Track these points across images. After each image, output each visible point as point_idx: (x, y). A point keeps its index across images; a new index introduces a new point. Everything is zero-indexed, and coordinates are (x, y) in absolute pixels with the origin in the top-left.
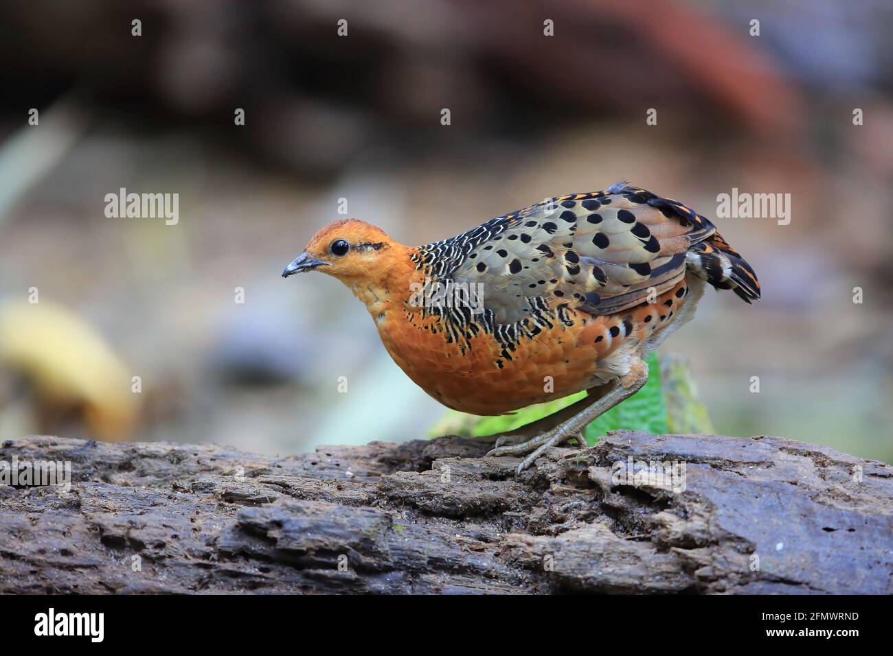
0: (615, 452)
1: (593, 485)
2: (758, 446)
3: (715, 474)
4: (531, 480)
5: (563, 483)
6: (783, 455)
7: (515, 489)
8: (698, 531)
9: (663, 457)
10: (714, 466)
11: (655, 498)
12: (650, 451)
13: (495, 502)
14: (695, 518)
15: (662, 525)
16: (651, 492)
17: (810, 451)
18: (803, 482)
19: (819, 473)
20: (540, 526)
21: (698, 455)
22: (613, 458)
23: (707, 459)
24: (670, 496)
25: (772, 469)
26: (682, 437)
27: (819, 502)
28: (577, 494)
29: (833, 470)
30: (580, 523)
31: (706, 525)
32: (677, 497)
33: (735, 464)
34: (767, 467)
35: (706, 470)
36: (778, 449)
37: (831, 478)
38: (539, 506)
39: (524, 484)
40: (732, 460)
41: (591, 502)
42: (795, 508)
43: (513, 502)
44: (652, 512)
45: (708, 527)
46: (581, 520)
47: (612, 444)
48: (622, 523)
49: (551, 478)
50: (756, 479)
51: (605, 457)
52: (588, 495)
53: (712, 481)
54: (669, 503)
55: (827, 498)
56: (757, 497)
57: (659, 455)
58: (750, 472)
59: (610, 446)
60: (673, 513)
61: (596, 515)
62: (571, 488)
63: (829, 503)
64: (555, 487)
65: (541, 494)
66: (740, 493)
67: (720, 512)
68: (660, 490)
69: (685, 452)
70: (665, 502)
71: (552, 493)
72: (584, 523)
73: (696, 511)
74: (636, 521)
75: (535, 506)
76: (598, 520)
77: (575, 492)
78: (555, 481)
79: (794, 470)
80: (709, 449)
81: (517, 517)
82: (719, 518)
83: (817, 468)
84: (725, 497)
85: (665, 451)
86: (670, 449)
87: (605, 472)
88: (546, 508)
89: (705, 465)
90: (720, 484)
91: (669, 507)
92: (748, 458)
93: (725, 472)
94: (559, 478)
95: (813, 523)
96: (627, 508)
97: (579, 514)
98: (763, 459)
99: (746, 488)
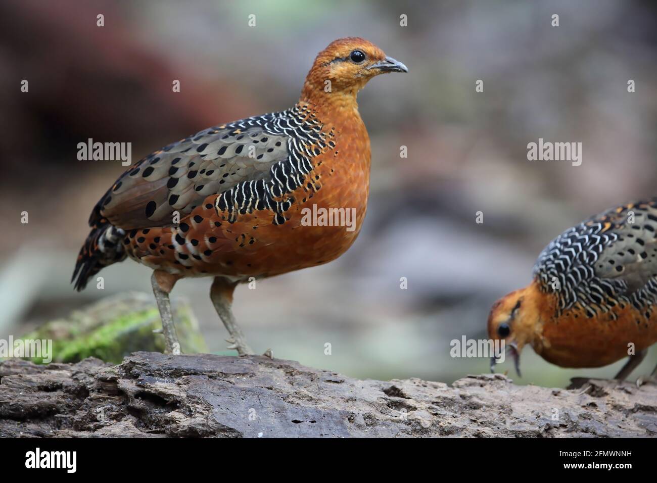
0: (137, 368)
1: (121, 393)
3: (212, 383)
4: (74, 391)
5: (99, 392)
6: (262, 368)
7: (63, 397)
8: (200, 424)
9: (173, 371)
10: (210, 377)
11: (167, 401)
12: (163, 367)
13: (48, 407)
14: (197, 415)
15: (173, 421)
16: (164, 397)
17: (282, 364)
18: (277, 387)
19: (288, 380)
20: (82, 424)
21: (198, 369)
22: (135, 372)
23: (205, 372)
24: (179, 399)
25: (254, 378)
26: (186, 356)
27: (289, 402)
28: (109, 400)
29: (299, 378)
30: (112, 421)
31: (206, 420)
32: (184, 400)
33: (226, 375)
34: (250, 377)
35: (205, 380)
36: (258, 364)
37: (298, 384)
38: (82, 410)
39: (70, 394)
40: (224, 372)
41: (119, 405)
42: (271, 406)
43: (62, 407)
44: (165, 412)
45: (207, 422)
46: (113, 419)
47: (135, 362)
48: (143, 420)
49: (90, 388)
50: (242, 386)
51: (129, 372)
52: (118, 400)
53: (210, 388)
54: (178, 405)
55: (294, 398)
56: (243, 399)
57: (169, 369)
58: (238, 381)
59: (133, 363)
60: (180, 412)
61: (124, 415)
62: (105, 395)
63: (296, 402)
64: (93, 395)
65: (83, 401)
66: (230, 396)
67: (216, 410)
68: (171, 395)
69: (189, 367)
70: (174, 404)
71: (91, 400)
72: (115, 421)
73: (198, 410)
74: (154, 418)
75: (78, 409)
76: (125, 419)
77: (108, 398)
78: (93, 391)
79: (270, 379)
80: (207, 365)
81: (65, 418)
82: (215, 415)
83: (287, 377)
84: (219, 399)
85: (175, 367)
86: (178, 365)
87: (130, 383)
88: (86, 411)
89: (204, 376)
90: (216, 390)
91: (178, 408)
92: (236, 370)
93: (219, 381)
94: (95, 388)
95: (285, 417)
96: (147, 409)
97: (112, 415)
98: (247, 371)
99: (234, 393)
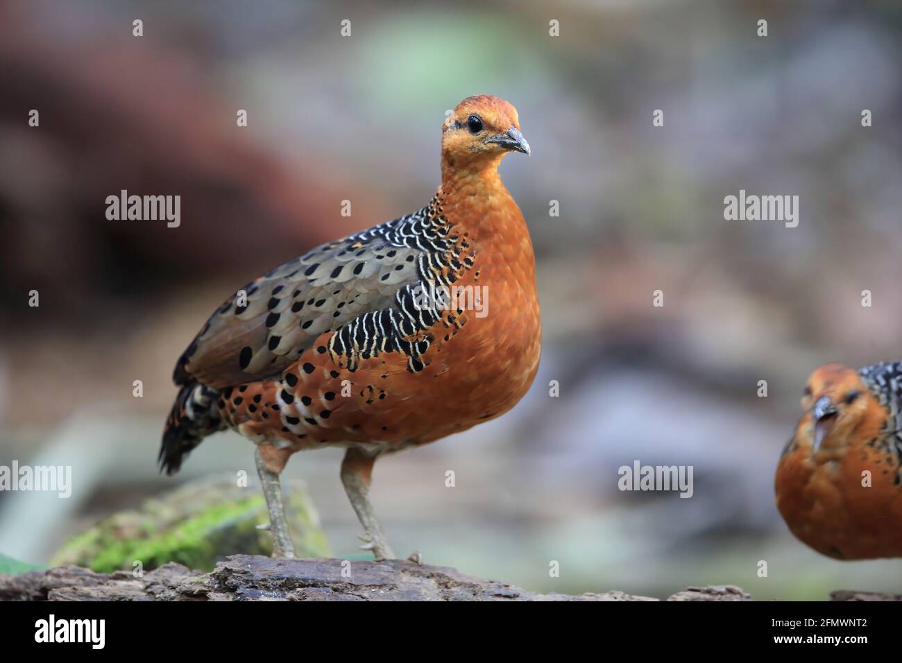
0: (234, 577)
2: (380, 570)
6: (406, 578)
9: (284, 581)
10: (335, 590)
12: (270, 575)
17: (433, 572)
19: (442, 595)
21: (319, 579)
22: (232, 583)
23: (328, 583)
25: (394, 591)
26: (302, 561)
29: (456, 592)
33: (356, 587)
34: (390, 589)
35: (328, 594)
36: (400, 571)
40: (353, 583)
47: (231, 570)
51: (224, 584)
57: (279, 579)
58: (373, 595)
59: (229, 571)
69: (306, 575)
79: (417, 592)
80: (328, 572)
83: (440, 590)
85: (286, 575)
86: (291, 574)
87: (224, 598)
89: (326, 589)
92: (370, 580)
93: (347, 596)
98: (385, 582)
